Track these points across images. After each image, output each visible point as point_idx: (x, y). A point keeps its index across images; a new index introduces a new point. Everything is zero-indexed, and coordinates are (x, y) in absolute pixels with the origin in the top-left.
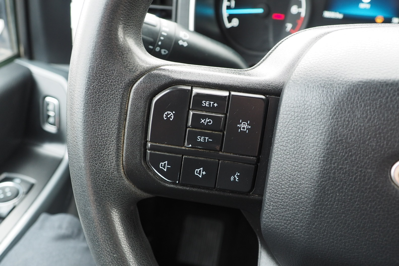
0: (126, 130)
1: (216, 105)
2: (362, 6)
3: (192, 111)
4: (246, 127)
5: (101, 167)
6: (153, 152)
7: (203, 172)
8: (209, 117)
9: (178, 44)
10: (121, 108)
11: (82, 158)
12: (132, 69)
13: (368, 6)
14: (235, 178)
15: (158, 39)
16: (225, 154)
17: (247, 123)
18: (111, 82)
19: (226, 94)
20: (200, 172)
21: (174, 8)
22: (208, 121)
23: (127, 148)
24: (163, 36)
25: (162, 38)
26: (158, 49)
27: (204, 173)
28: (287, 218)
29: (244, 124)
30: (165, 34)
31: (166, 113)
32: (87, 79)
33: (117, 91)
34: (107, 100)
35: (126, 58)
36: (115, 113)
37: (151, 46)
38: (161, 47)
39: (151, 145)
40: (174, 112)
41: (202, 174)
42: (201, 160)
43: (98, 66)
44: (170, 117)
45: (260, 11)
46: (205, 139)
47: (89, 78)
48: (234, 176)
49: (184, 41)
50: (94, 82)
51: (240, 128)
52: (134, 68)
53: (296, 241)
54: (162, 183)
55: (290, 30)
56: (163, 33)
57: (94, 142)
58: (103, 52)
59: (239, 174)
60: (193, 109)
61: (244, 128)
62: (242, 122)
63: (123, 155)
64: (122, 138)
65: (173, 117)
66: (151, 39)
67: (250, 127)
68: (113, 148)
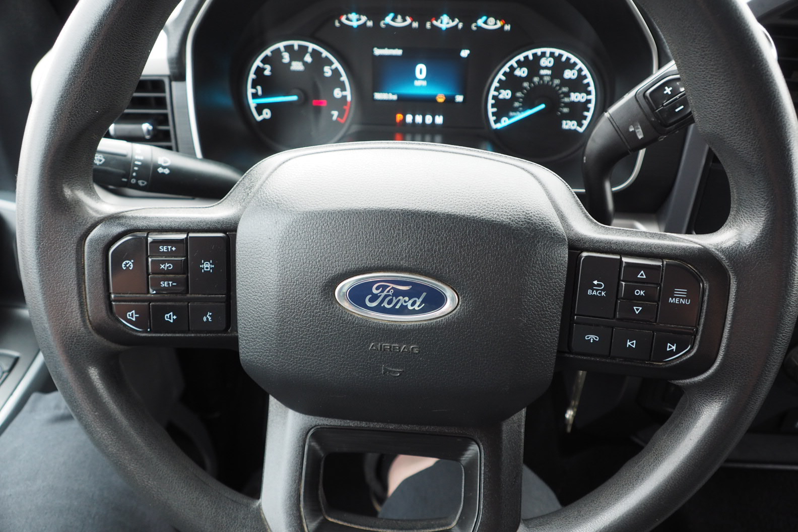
0: (87, 284)
1: (174, 249)
2: (417, 83)
3: (151, 258)
4: (209, 267)
5: (66, 325)
6: (117, 303)
7: (173, 316)
8: (169, 262)
9: (158, 172)
10: (77, 263)
11: (45, 318)
12: (82, 222)
13: (424, 83)
14: (207, 319)
15: (131, 170)
16: (193, 296)
17: (210, 262)
18: (62, 238)
19: (183, 236)
20: (170, 317)
21: (169, 111)
22: (168, 265)
23: (91, 303)
24: (137, 166)
25: (136, 168)
26: (133, 181)
27: (175, 317)
28: (259, 350)
29: (206, 264)
30: (139, 163)
31: (124, 263)
32: (35, 238)
33: (69, 247)
34: (60, 257)
35: (74, 212)
36: (71, 269)
37: (124, 178)
38: (137, 178)
39: (114, 297)
40: (132, 261)
41: (173, 318)
42: (169, 306)
43: (45, 224)
44: (130, 266)
45: (294, 98)
46: (169, 284)
47: (37, 237)
48: (206, 316)
49: (164, 168)
50: (43, 241)
51: (203, 268)
52: (84, 221)
53: (271, 371)
54: (135, 333)
55: (337, 119)
56: (137, 163)
57: (54, 301)
58: (47, 209)
59: (210, 314)
60: (151, 256)
61: (207, 268)
62: (204, 262)
63: (87, 310)
64: (84, 293)
65: (132, 266)
66: (122, 171)
67: (213, 266)
68: (75, 304)
